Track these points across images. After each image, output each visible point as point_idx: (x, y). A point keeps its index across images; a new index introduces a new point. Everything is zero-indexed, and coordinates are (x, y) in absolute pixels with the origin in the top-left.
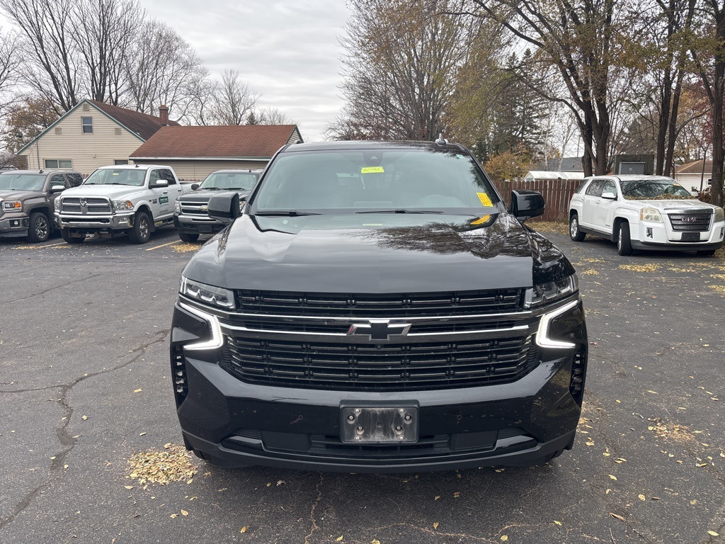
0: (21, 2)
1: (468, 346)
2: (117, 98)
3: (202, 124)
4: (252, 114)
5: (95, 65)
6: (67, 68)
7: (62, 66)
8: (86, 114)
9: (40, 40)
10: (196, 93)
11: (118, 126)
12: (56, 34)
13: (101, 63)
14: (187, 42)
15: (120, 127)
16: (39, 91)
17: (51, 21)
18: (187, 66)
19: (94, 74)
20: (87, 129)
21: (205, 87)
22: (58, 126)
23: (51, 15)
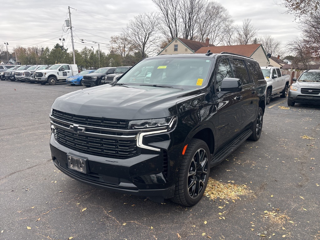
0: (162, 1)
1: (107, 141)
2: (193, 35)
3: (229, 45)
4: (256, 39)
5: (187, 23)
6: (176, 25)
7: (174, 25)
8: (176, 44)
9: (167, 15)
10: (228, 31)
11: (186, 48)
12: (173, 12)
13: (189, 21)
14: (226, 9)
15: (187, 48)
16: (164, 35)
17: (172, 7)
18: (225, 19)
19: (186, 27)
20: (176, 50)
21: (232, 28)
22: (166, 49)
23: (172, 5)
